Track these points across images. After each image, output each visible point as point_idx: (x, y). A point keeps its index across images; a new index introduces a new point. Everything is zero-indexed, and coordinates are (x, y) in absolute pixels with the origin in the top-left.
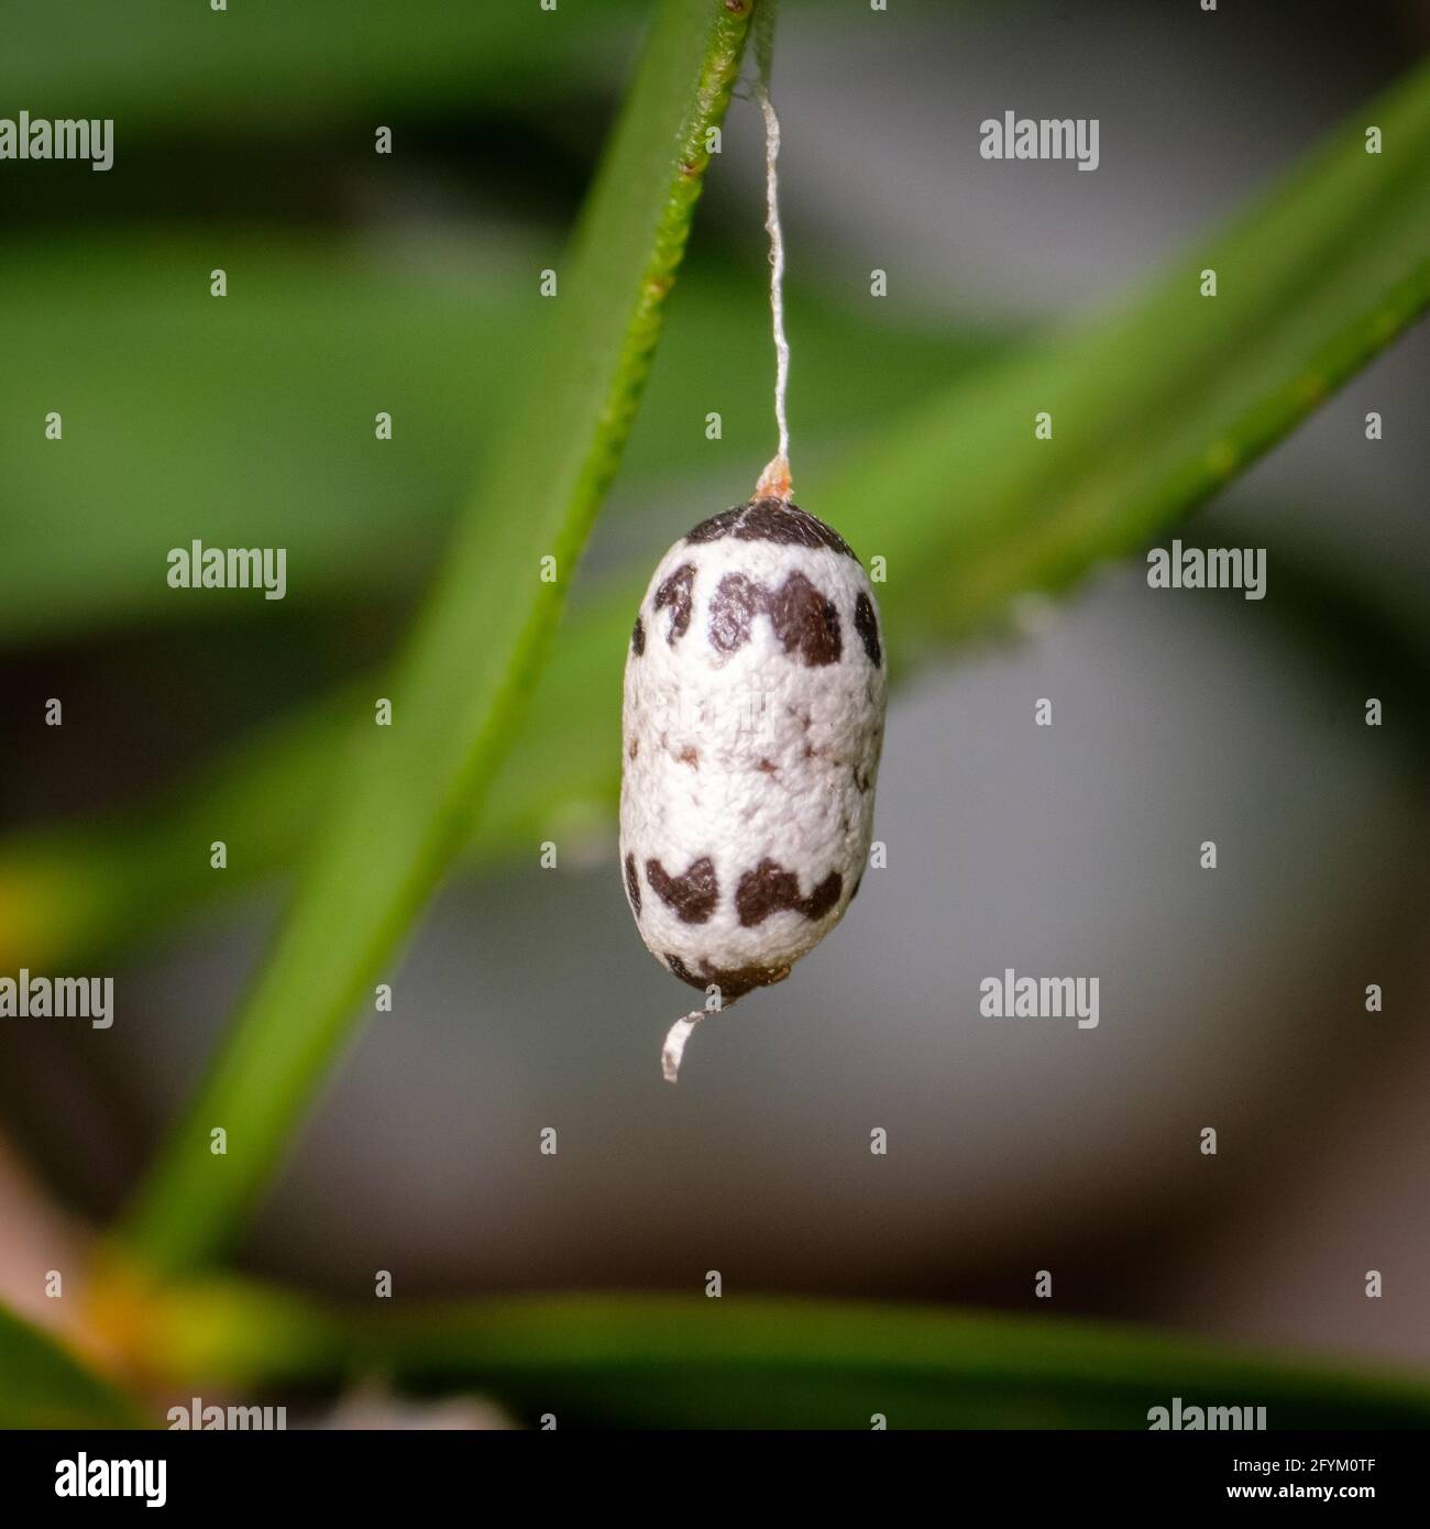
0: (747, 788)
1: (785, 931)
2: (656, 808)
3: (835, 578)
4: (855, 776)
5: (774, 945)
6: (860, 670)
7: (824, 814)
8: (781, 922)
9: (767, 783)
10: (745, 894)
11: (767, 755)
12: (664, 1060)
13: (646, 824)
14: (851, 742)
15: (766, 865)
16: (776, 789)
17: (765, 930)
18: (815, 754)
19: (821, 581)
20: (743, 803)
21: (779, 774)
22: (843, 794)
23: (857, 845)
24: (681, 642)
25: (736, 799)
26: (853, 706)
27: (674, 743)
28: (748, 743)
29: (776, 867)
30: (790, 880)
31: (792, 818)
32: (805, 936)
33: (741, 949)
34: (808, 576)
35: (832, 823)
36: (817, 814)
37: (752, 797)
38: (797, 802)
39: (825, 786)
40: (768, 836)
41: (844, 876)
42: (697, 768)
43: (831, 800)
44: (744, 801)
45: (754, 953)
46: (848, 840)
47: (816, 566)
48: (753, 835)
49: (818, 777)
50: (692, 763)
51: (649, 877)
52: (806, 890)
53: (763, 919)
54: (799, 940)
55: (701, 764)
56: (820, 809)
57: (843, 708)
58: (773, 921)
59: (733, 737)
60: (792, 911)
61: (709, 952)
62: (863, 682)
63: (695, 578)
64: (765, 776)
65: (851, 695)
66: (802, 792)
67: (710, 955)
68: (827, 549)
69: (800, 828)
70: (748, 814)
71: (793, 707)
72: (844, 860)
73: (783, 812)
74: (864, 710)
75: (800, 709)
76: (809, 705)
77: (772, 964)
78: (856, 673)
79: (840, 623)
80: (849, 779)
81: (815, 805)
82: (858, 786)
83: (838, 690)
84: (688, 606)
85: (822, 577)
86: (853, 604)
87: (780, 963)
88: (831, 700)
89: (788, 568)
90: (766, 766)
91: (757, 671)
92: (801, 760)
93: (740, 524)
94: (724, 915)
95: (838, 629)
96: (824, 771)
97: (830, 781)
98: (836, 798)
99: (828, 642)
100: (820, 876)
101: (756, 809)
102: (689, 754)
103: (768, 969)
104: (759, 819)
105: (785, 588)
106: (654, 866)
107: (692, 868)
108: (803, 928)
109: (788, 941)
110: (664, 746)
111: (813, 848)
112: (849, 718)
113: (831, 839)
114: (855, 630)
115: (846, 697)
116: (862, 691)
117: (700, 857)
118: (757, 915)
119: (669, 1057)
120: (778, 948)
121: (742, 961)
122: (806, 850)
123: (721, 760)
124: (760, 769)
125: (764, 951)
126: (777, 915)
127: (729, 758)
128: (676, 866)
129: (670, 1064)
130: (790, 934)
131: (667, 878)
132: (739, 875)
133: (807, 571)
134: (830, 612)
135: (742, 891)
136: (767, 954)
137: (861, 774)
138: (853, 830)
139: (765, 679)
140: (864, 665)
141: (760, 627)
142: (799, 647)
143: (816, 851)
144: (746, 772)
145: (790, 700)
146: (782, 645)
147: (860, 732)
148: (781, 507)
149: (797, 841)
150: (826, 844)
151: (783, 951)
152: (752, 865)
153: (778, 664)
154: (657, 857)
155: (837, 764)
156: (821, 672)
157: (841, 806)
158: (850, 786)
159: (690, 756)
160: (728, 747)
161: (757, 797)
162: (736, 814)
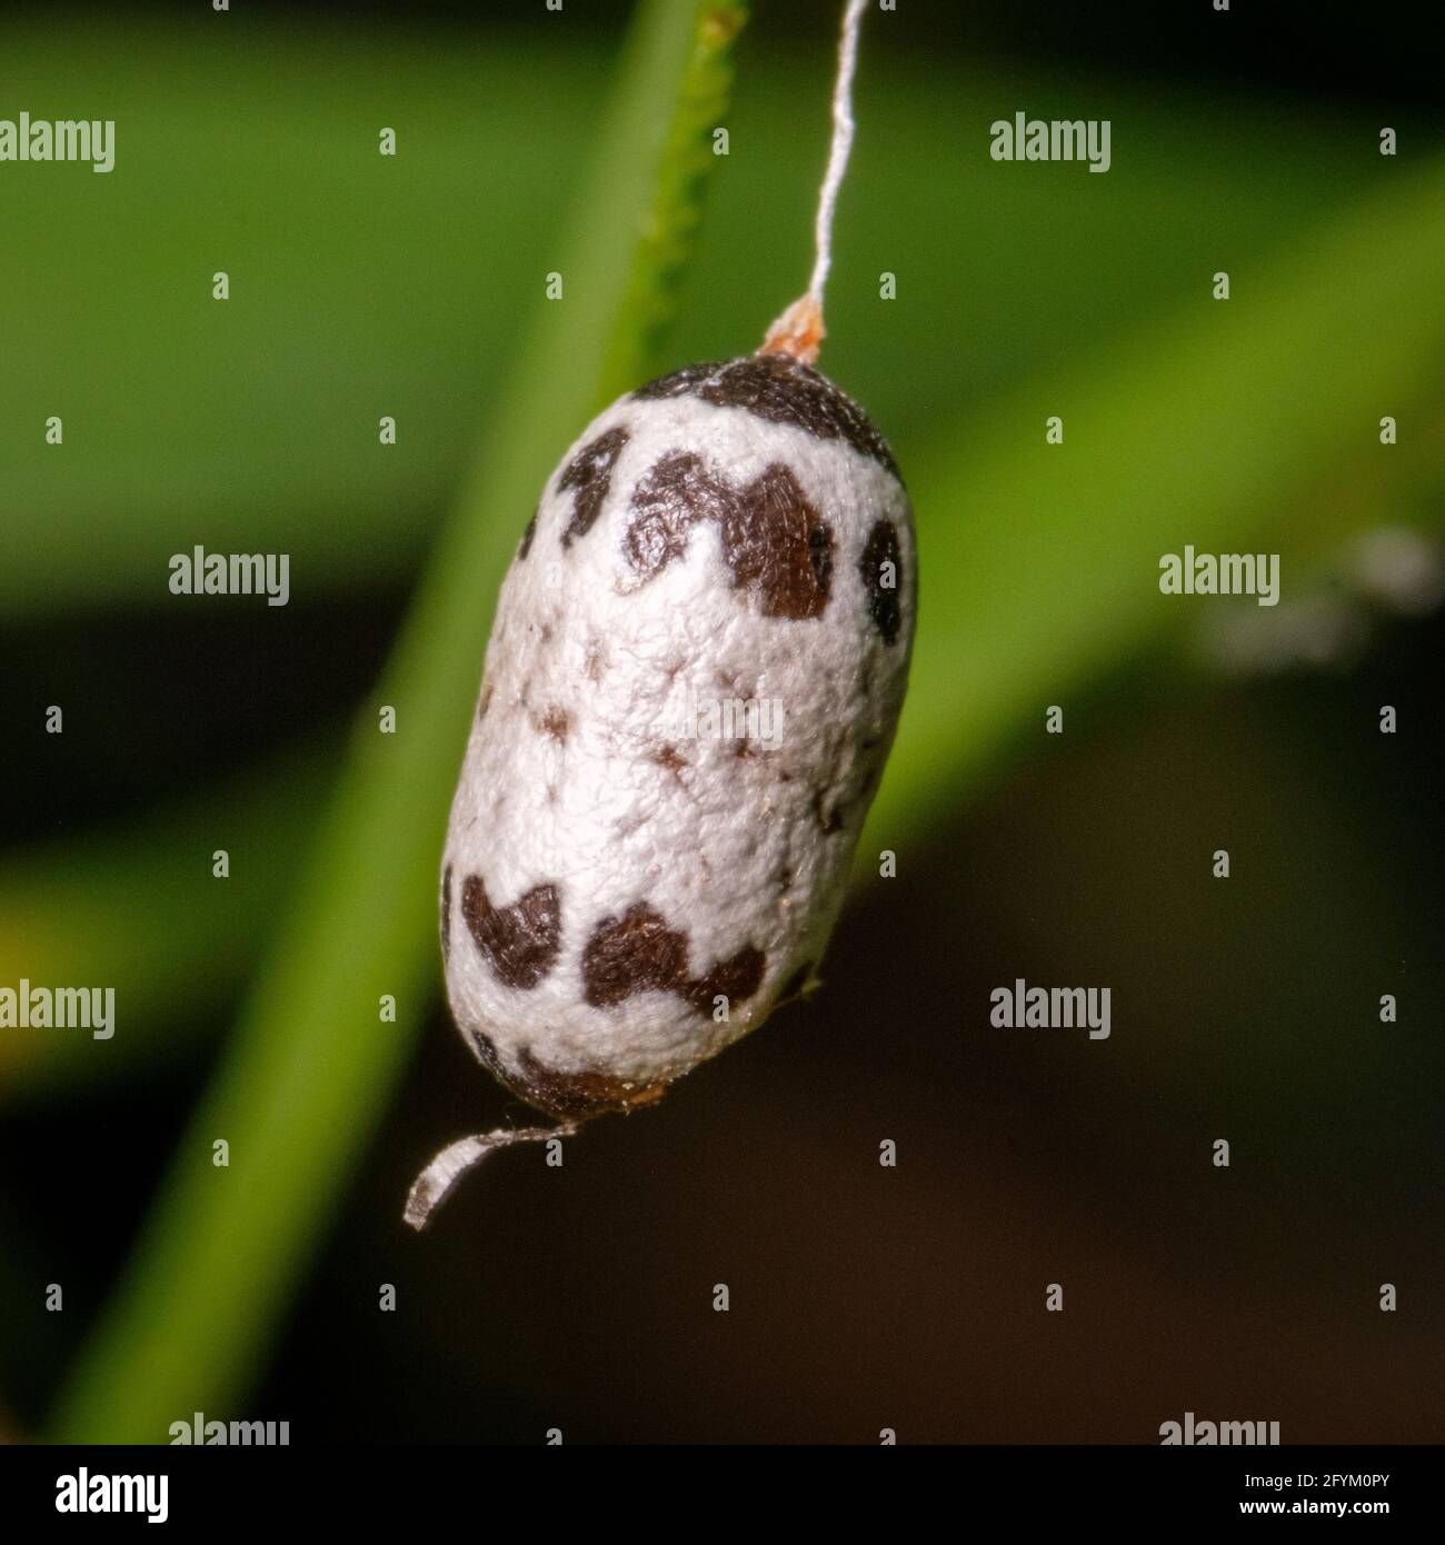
0: (631, 786)
1: (655, 1023)
2: (493, 795)
3: (844, 489)
4: (816, 804)
5: (636, 1043)
6: (854, 638)
7: (751, 850)
8: (650, 1008)
9: (665, 784)
10: (599, 952)
11: (672, 740)
12: (413, 1191)
13: (475, 819)
14: (818, 749)
15: (640, 913)
16: (678, 796)
17: (621, 1018)
18: (752, 754)
19: (818, 489)
20: (621, 809)
21: (686, 774)
22: (789, 828)
23: (800, 914)
24: (580, 544)
25: (611, 801)
26: (830, 691)
27: (538, 699)
28: (648, 716)
29: (656, 918)
30: (676, 944)
31: (696, 847)
32: (687, 1040)
33: (580, 1039)
34: (798, 477)
35: (759, 868)
36: (737, 848)
37: (638, 801)
38: (706, 825)
39: (759, 807)
40: (652, 866)
41: (771, 958)
42: (563, 742)
43: (765, 832)
44: (622, 807)
45: (604, 1051)
46: (785, 902)
47: (815, 462)
48: (628, 861)
49: (750, 791)
50: (557, 734)
51: (465, 903)
52: (698, 964)
53: (622, 998)
54: (679, 1043)
55: (572, 739)
56: (744, 843)
57: (813, 691)
58: (636, 1004)
59: (627, 703)
60: (671, 994)
61: (532, 1036)
62: (856, 659)
63: (624, 449)
64: (664, 773)
65: (829, 675)
66: (719, 808)
67: (532, 1041)
68: (843, 444)
69: (704, 863)
70: (627, 827)
71: (730, 673)
72: (773, 932)
73: (682, 834)
74: (849, 703)
75: (738, 679)
76: (754, 677)
77: (630, 1073)
78: (846, 643)
79: (834, 559)
80: (801, 808)
81: (738, 834)
82: (819, 821)
83: (810, 660)
84: (604, 491)
85: (822, 482)
86: (864, 534)
87: (644, 1076)
88: (795, 674)
89: (769, 458)
90: (668, 757)
91: (683, 605)
92: (728, 758)
93: (714, 382)
94: (563, 982)
95: (829, 568)
96: (762, 784)
97: (768, 801)
98: (777, 829)
99: (807, 583)
100: (727, 948)
101: (640, 822)
102: (556, 719)
103: (624, 1081)
104: (641, 838)
105: (757, 485)
106: (475, 885)
107: (525, 897)
108: (687, 1024)
109: (659, 1040)
110: (524, 702)
111: (721, 902)
112: (820, 711)
113: (755, 893)
114: (857, 575)
115: (820, 675)
116: (852, 670)
117: (541, 883)
118: (613, 988)
119: (425, 1188)
120: (640, 1050)
121: (582, 1060)
122: (711, 902)
123: (602, 736)
124: (659, 762)
125: (617, 1051)
126: (645, 996)
127: (614, 734)
128: (506, 890)
129: (421, 1199)
130: (663, 1030)
131: (488, 908)
132: (595, 919)
133: (799, 469)
134: (821, 540)
135: (594, 947)
136: (622, 1056)
137: (828, 802)
138: (799, 887)
139: (692, 622)
140: (862, 633)
141: (704, 539)
142: (757, 583)
143: (726, 906)
144: (638, 760)
145: (726, 661)
146: (731, 574)
147: (835, 737)
148: (792, 370)
149: (695, 884)
150: (745, 898)
151: (650, 1057)
152: (618, 908)
153: (717, 602)
154: (481, 874)
155: (786, 778)
156: (785, 629)
157: (782, 844)
158: (805, 816)
159: (558, 726)
160: (616, 717)
161: (644, 803)
162: (607, 823)
